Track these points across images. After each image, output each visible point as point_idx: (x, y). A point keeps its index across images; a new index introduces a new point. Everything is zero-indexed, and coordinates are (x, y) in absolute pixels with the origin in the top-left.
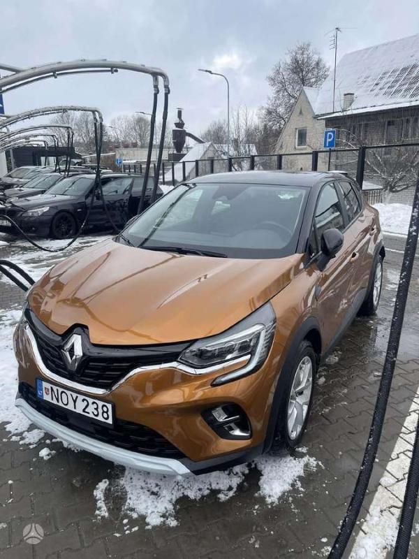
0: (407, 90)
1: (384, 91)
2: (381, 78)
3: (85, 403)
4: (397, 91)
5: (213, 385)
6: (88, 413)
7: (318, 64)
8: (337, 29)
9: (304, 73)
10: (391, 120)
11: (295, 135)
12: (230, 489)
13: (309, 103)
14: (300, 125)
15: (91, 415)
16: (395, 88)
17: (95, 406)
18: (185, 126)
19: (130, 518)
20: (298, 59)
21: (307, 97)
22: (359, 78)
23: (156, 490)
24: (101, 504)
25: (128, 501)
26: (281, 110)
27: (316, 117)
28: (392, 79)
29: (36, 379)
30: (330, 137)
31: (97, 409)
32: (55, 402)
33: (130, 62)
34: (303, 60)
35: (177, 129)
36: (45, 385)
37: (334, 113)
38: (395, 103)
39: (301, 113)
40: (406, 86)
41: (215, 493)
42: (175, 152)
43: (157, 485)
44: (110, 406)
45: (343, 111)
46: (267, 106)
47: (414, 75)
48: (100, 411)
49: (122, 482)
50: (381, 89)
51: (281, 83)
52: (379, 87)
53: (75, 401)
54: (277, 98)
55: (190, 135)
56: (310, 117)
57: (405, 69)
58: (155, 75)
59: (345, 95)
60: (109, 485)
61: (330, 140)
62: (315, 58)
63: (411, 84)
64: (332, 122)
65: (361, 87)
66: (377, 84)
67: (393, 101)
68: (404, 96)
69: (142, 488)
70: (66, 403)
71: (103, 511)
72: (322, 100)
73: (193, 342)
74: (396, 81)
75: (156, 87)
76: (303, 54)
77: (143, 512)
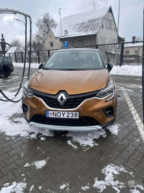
0: (84, 30)
1: (77, 30)
2: (75, 26)
3: (68, 114)
4: (81, 30)
5: (106, 102)
6: (69, 117)
7: (52, 20)
8: (60, 8)
9: (48, 23)
10: (80, 39)
11: (49, 44)
12: (104, 134)
13: (53, 33)
14: (51, 41)
15: (70, 117)
16: (80, 29)
17: (72, 114)
18: (5, 40)
19: (85, 146)
20: (45, 18)
21: (52, 31)
22: (68, 26)
23: (85, 139)
24: (73, 145)
25: (80, 143)
26: (41, 35)
27: (56, 38)
28: (79, 26)
29: (46, 111)
30: (66, 44)
31: (73, 115)
32: (55, 117)
33: (20, 11)
34: (47, 19)
35: (2, 41)
36: (50, 112)
37: (62, 37)
38: (81, 34)
39: (50, 36)
40: (83, 29)
41: (101, 136)
42: (2, 50)
43: (85, 138)
44: (78, 113)
45: (65, 36)
46: (36, 34)
47: (85, 25)
48: (74, 115)
49: (74, 140)
50: (76, 29)
51: (40, 26)
52: (75, 29)
53: (63, 115)
54: (39, 31)
55: (7, 44)
56: (54, 38)
57: (82, 23)
58: (26, 16)
59: (65, 31)
60: (71, 141)
61: (66, 45)
62: (51, 18)
63: (84, 28)
64: (62, 40)
65: (69, 29)
66: (74, 28)
67: (80, 33)
68: (83, 32)
69: (81, 140)
70: (60, 116)
71: (75, 147)
72: (57, 32)
73: (99, 90)
74: (80, 27)
75: (26, 21)
76: (47, 16)
77: (87, 144)
